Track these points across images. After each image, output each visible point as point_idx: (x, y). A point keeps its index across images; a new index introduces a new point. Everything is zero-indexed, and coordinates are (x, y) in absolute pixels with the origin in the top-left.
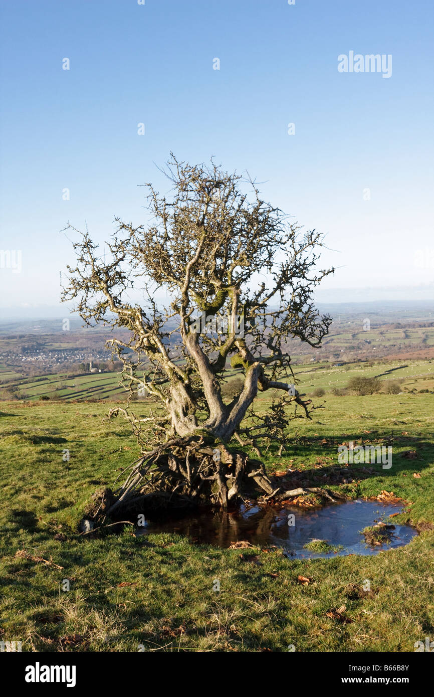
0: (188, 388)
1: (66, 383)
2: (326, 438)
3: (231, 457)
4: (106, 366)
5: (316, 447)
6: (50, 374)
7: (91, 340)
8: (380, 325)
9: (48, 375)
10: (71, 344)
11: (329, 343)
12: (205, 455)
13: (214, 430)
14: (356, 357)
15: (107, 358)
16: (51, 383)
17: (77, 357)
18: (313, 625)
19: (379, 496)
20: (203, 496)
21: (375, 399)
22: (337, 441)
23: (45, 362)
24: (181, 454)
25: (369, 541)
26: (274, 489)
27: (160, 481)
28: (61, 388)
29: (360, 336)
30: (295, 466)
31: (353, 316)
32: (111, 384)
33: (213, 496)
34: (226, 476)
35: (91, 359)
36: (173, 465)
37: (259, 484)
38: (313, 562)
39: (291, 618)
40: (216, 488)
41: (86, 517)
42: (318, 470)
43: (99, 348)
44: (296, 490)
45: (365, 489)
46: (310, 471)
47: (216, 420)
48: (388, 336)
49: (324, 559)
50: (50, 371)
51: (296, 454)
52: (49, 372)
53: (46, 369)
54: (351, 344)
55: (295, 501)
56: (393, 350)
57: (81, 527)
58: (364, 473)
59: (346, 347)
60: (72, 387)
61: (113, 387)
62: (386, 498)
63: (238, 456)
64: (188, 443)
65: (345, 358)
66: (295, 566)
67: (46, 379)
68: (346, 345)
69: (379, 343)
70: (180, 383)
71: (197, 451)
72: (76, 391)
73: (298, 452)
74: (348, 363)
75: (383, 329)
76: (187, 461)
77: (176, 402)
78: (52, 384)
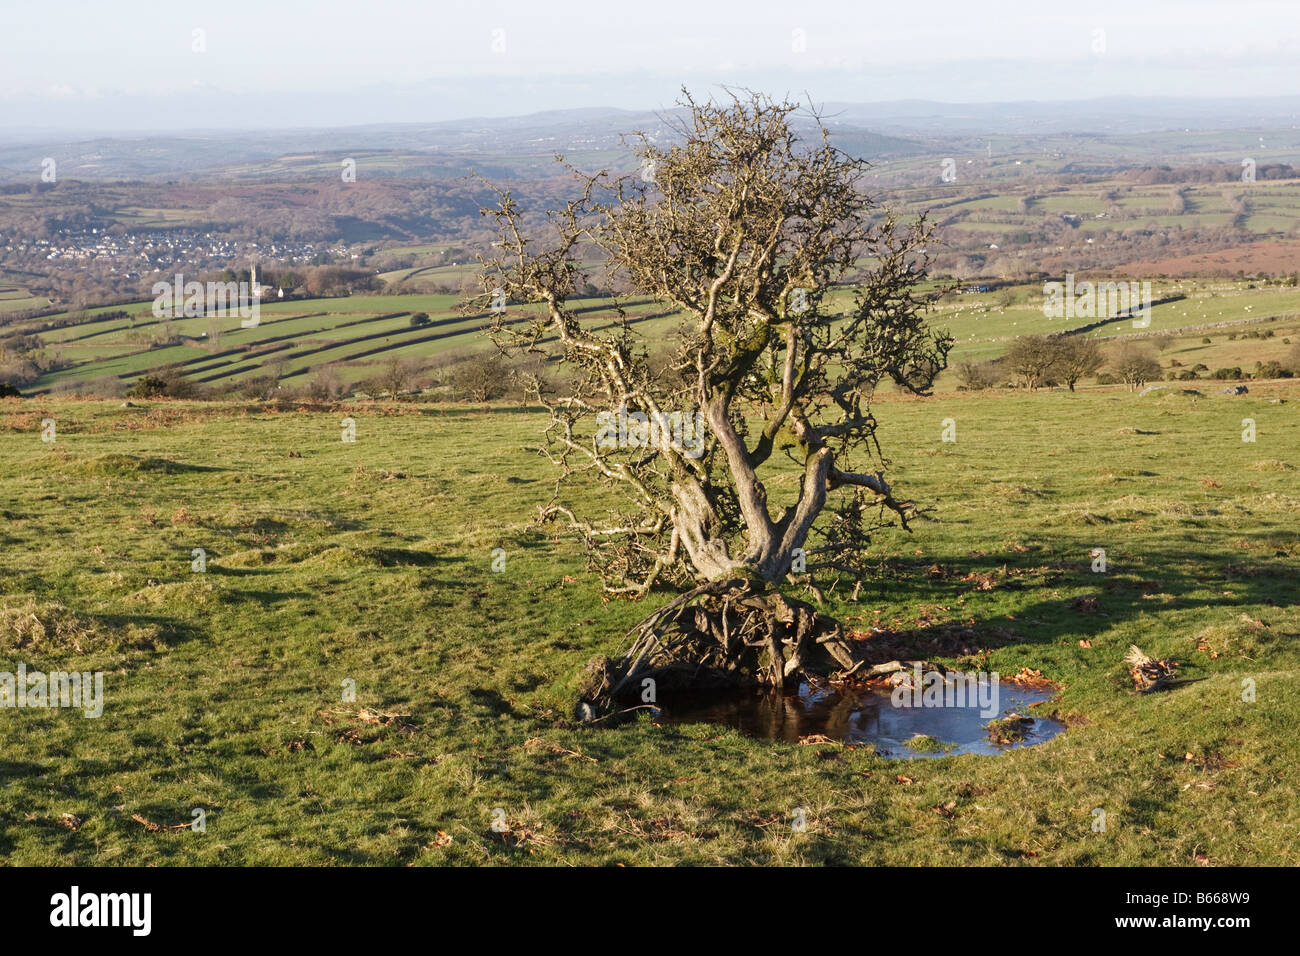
0: (710, 491)
1: (181, 329)
2: (939, 562)
3: (791, 612)
4: (299, 280)
5: (919, 582)
6: (135, 301)
7: (253, 199)
8: (1110, 170)
9: (126, 302)
10: (192, 212)
11: (956, 222)
12: (751, 609)
13: (760, 567)
14: (1032, 265)
15: (300, 254)
16: (135, 326)
17: (211, 251)
18: (917, 818)
19: (1019, 676)
20: (745, 670)
21: (1074, 414)
22: (959, 568)
23: (117, 265)
24: (711, 606)
25: (995, 738)
26: (855, 661)
27: (680, 647)
28: (166, 342)
29: (1048, 203)
30: (885, 623)
31: (1028, 143)
32: (315, 332)
33: (761, 671)
34: (783, 641)
35: (252, 258)
36: (702, 623)
37: (833, 653)
38: (916, 762)
39: (892, 813)
40: (766, 659)
41: (584, 699)
42: (923, 630)
43: (276, 225)
44: (889, 664)
45: (996, 665)
46: (910, 633)
47: (761, 549)
48: (1131, 203)
49: (931, 758)
50: (132, 291)
51: (882, 598)
52: (129, 296)
53: (120, 287)
54: (1021, 228)
55: (887, 681)
56: (1143, 248)
57: (578, 714)
58: (998, 637)
59: (1006, 236)
60: (199, 339)
61: (320, 342)
62: (1029, 679)
63: (802, 610)
64: (726, 590)
65: (1000, 270)
66: (893, 765)
67: (122, 315)
68: (1007, 229)
69: (1104, 225)
70: (691, 479)
71: (739, 601)
72: (212, 352)
73: (887, 594)
74: (1010, 284)
75: (1118, 184)
76: (724, 617)
77: (688, 514)
78: (139, 331)
